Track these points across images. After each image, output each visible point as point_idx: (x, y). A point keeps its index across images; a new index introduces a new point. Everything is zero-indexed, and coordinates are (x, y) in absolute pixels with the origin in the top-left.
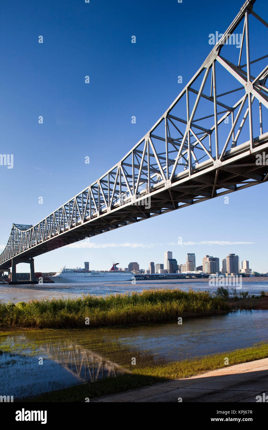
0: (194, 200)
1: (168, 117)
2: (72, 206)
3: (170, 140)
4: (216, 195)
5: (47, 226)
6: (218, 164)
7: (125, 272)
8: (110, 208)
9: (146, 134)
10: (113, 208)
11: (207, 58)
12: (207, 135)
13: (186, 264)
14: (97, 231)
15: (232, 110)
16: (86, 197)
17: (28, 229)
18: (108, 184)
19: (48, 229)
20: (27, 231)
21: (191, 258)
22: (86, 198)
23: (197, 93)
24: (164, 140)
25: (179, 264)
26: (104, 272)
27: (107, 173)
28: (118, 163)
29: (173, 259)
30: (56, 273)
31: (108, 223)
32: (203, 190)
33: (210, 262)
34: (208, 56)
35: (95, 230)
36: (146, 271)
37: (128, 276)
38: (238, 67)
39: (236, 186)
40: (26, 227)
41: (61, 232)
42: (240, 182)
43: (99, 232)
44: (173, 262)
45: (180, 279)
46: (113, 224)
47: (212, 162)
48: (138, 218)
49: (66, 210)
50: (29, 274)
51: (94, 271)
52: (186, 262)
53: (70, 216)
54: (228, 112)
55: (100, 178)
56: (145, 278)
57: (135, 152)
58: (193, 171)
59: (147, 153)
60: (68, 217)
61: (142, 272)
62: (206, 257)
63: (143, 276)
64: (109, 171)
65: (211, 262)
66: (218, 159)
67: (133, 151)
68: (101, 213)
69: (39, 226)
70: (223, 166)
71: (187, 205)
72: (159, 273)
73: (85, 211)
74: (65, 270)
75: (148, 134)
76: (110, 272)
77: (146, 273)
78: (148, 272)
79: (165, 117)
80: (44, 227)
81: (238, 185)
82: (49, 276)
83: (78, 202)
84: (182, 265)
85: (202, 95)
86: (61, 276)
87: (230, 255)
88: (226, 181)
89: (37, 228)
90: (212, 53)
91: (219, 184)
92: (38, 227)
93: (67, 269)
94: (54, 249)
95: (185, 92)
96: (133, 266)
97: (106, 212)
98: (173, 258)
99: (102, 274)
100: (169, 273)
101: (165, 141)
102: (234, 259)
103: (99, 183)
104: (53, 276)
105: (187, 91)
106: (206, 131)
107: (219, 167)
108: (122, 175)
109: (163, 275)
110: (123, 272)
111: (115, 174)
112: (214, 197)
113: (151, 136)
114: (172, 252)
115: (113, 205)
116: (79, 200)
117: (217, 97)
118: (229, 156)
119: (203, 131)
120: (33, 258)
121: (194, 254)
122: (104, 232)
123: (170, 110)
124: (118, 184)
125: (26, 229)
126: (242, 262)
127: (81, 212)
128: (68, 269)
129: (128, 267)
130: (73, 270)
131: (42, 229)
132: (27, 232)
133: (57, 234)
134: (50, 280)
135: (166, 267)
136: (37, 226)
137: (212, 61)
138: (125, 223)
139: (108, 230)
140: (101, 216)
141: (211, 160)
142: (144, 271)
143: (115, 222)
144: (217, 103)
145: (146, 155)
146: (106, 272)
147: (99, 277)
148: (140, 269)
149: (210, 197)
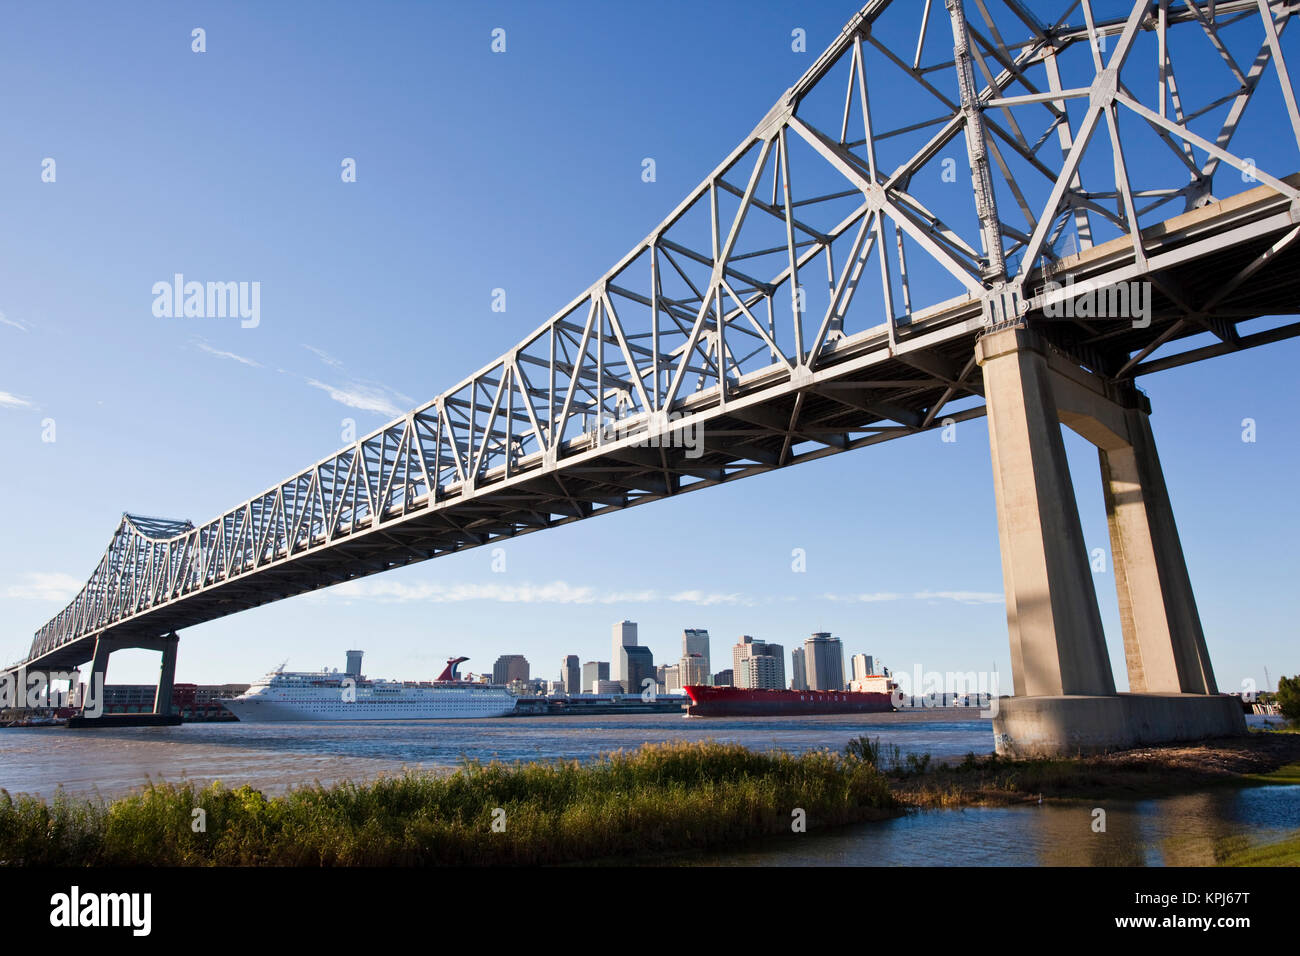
0: (728, 471)
1: (660, 244)
2: (346, 470)
3: (663, 304)
4: (791, 460)
5: (249, 526)
6: (803, 377)
7: (488, 688)
8: (471, 482)
9: (595, 282)
10: (481, 482)
11: (766, 117)
12: (760, 298)
13: (682, 665)
14: (417, 551)
15: (828, 240)
16: (393, 444)
17: (176, 534)
18: (469, 412)
19: (251, 537)
20: (173, 540)
21: (697, 643)
22: (395, 449)
23: (741, 195)
24: (646, 302)
25: (657, 662)
26: (417, 687)
27: (471, 379)
28: (507, 355)
29: (639, 645)
30: (248, 687)
31: (460, 529)
32: (754, 444)
33: (755, 657)
34: (768, 115)
35: (411, 548)
36: (550, 686)
37: (496, 701)
38: (840, 144)
39: (847, 437)
40: (169, 527)
41: (297, 548)
42: (857, 428)
43: (423, 554)
44: (639, 659)
45: (664, 712)
46: (474, 530)
47: (786, 371)
48: (554, 517)
49: (322, 479)
50: (150, 690)
51: (381, 681)
52: (682, 656)
53: (334, 499)
54: (818, 246)
55: (447, 394)
56: (554, 708)
57: (559, 327)
58: (732, 392)
59: (597, 333)
60: (326, 503)
61: (538, 688)
62: (742, 643)
63: (544, 701)
64: (478, 374)
65: (758, 659)
66: (804, 363)
67: (555, 323)
68: (441, 496)
69: (221, 525)
70: (818, 385)
71: (707, 483)
72: (596, 691)
73: (388, 486)
74: (284, 678)
75: (602, 283)
76: (437, 686)
77: (553, 693)
78: (558, 687)
79: (652, 244)
80: (237, 529)
81: (853, 436)
82: (224, 697)
83: (367, 460)
84: (667, 666)
85: (752, 201)
86: (266, 697)
87: (815, 637)
88: (820, 423)
89: (213, 533)
90: (776, 110)
91: (802, 430)
92: (215, 529)
93: (289, 675)
94: (258, 604)
95: (707, 188)
96: (511, 667)
97: (460, 494)
98: (640, 643)
99: (410, 693)
100: (626, 691)
101: (651, 306)
102: (827, 649)
103: (440, 407)
104: (235, 699)
105: (712, 187)
106: (758, 286)
107: (808, 386)
108: (515, 388)
109: (610, 700)
110: (477, 686)
111: (496, 383)
112: (785, 464)
113: (609, 288)
114: (635, 625)
115: (484, 473)
116: (369, 454)
117: (793, 205)
118: (832, 359)
119: (751, 287)
120: (177, 632)
121: (706, 632)
122: (439, 555)
123: (666, 228)
124: (501, 412)
125: (169, 536)
126: (853, 660)
127: (373, 489)
128: (293, 675)
129: (491, 672)
130: (309, 678)
131: (230, 535)
132: (172, 543)
133: (283, 556)
134: (222, 712)
135: (618, 673)
136: (214, 526)
137: (777, 127)
138: (510, 530)
139: (455, 549)
140: (440, 505)
141: (782, 364)
142: (545, 686)
143: (479, 527)
144: (796, 224)
145: (591, 339)
146: (425, 685)
147: (397, 704)
148: (532, 677)
149: (775, 464)
